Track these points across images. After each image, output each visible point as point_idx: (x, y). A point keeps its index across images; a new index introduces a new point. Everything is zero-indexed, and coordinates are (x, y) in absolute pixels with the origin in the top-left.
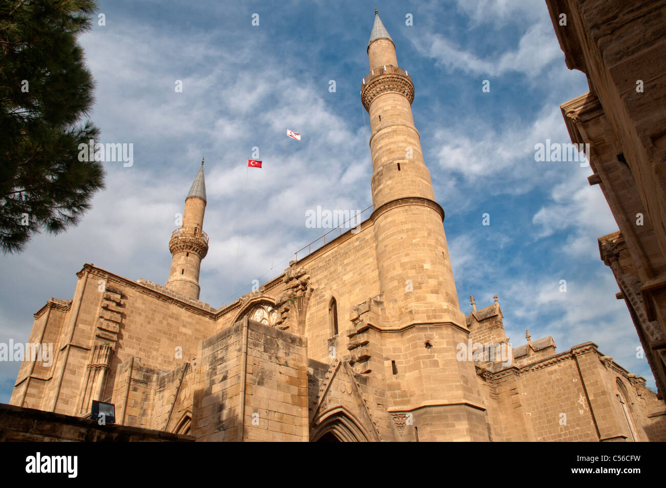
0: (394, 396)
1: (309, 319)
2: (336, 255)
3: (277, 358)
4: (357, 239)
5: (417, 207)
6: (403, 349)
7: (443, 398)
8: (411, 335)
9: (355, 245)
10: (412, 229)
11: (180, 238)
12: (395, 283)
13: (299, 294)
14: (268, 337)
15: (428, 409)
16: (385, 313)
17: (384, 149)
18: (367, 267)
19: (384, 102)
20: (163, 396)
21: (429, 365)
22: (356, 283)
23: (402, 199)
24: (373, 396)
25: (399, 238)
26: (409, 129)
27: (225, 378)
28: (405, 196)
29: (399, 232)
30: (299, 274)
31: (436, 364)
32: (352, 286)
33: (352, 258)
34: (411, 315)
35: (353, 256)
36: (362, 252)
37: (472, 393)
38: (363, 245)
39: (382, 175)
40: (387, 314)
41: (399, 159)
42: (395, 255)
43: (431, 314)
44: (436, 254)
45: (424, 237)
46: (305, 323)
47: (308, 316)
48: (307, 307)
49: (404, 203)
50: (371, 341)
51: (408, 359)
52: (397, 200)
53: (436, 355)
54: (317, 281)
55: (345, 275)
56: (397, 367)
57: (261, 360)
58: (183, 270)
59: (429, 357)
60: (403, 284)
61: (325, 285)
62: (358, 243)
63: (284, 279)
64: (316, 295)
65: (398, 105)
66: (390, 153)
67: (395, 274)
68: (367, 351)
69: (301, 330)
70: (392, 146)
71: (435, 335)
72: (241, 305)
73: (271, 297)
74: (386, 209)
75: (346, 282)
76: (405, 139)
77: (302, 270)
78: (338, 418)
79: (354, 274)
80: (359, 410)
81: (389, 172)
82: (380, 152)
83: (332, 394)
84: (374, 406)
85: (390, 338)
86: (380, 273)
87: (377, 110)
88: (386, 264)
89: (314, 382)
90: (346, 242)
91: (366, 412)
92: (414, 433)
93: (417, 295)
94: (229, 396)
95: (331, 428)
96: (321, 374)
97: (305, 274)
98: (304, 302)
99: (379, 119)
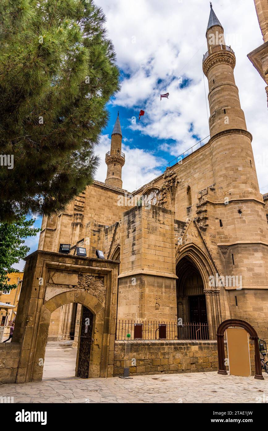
0: (221, 238)
3: (159, 220)
4: (201, 155)
5: (235, 135)
6: (226, 214)
8: (230, 206)
10: (232, 148)
11: (110, 156)
12: (222, 178)
13: (171, 185)
14: (154, 211)
15: (239, 245)
16: (216, 195)
17: (216, 101)
18: (207, 170)
19: (216, 71)
20: (107, 238)
21: (240, 222)
22: (201, 178)
23: (226, 131)
24: (209, 238)
25: (224, 153)
26: (232, 86)
27: (135, 230)
28: (228, 129)
29: (224, 150)
30: (171, 174)
31: (244, 222)
32: (199, 180)
33: (199, 165)
34: (231, 196)
35: (199, 164)
36: (204, 162)
38: (204, 158)
39: (215, 117)
40: (217, 195)
41: (225, 107)
42: (222, 163)
43: (242, 195)
44: (246, 161)
45: (239, 152)
46: (175, 199)
47: (176, 196)
48: (176, 191)
49: (228, 133)
50: (208, 210)
51: (229, 219)
52: (223, 132)
53: (244, 217)
54: (181, 178)
55: (195, 174)
56: (222, 223)
57: (151, 222)
58: (113, 173)
59: (241, 218)
60: (226, 179)
61: (185, 179)
62: (201, 157)
63: (164, 177)
64: (180, 185)
65: (225, 71)
66: (220, 103)
67: (222, 174)
68: (206, 214)
69: (173, 204)
70: (221, 99)
71: (244, 206)
72: (143, 190)
73: (158, 186)
74: (217, 137)
75: (196, 178)
76: (229, 93)
77: (173, 172)
78: (190, 248)
79: (199, 173)
80: (201, 244)
81: (219, 115)
82: (214, 102)
83: (188, 237)
84: (209, 242)
85: (219, 208)
86: (213, 173)
87: (212, 77)
88: (217, 168)
89: (178, 231)
90: (196, 156)
91: (206, 246)
92: (232, 257)
93: (234, 185)
94: (137, 239)
95: (187, 253)
96: (182, 227)
97: (174, 174)
98: (174, 189)
99: (213, 82)
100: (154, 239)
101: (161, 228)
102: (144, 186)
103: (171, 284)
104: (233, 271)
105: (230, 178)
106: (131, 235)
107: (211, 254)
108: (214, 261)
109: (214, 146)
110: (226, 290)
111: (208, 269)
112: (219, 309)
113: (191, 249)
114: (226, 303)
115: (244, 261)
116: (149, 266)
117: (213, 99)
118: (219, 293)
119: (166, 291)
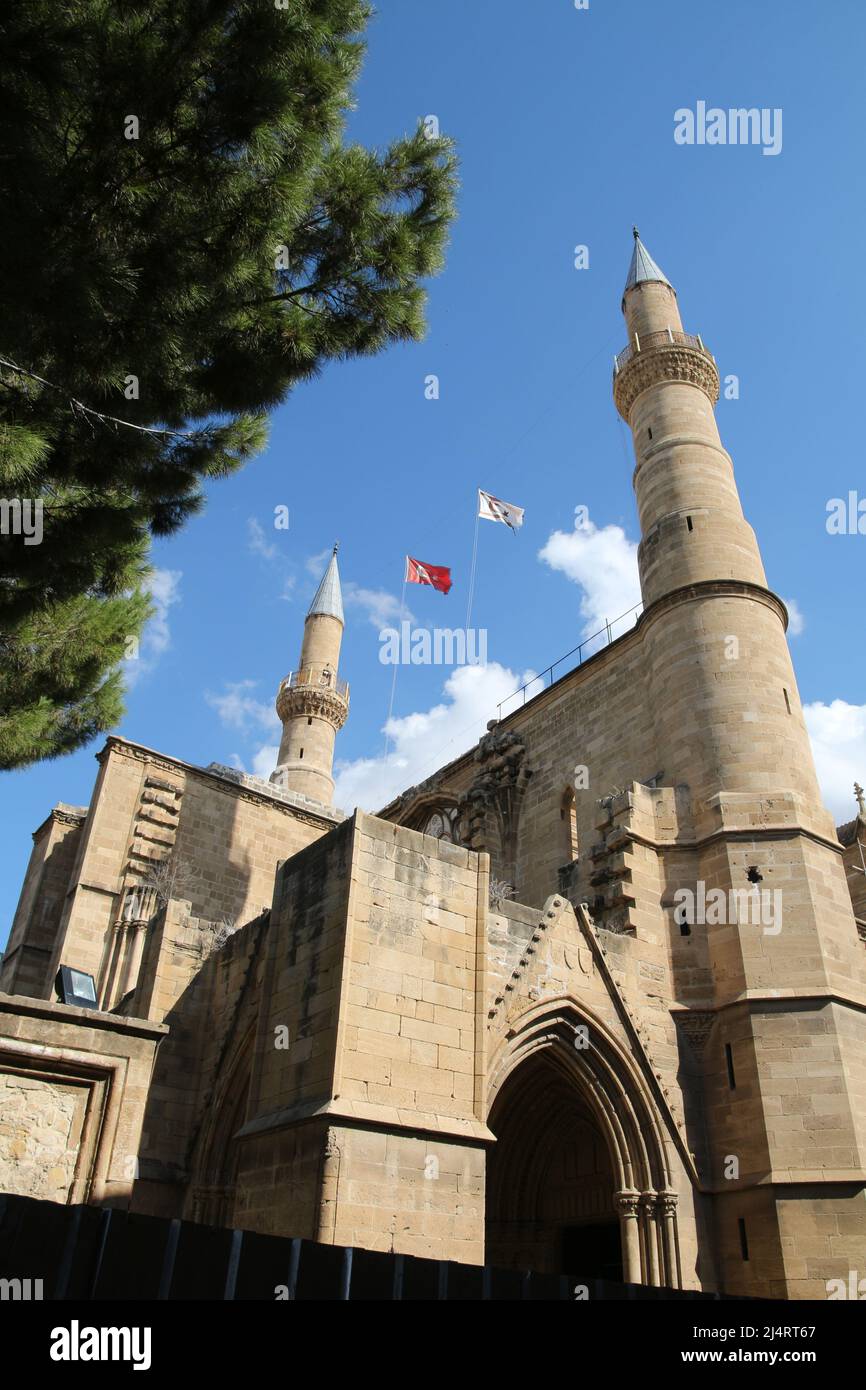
0: (683, 981)
1: (523, 830)
2: (573, 705)
3: (422, 892)
4: (612, 671)
5: (727, 600)
7: (782, 986)
8: (717, 857)
9: (608, 684)
10: (718, 642)
11: (295, 691)
12: (686, 752)
13: (503, 782)
16: (665, 813)
17: (659, 492)
18: (632, 723)
19: (657, 402)
22: (613, 755)
23: (696, 584)
24: (638, 978)
25: (692, 662)
26: (709, 449)
28: (705, 579)
29: (693, 650)
30: (505, 745)
32: (603, 762)
33: (604, 707)
34: (719, 817)
35: (605, 705)
36: (622, 696)
37: (849, 976)
38: (623, 681)
39: (656, 541)
40: (670, 813)
41: (690, 510)
42: (685, 696)
43: (759, 812)
44: (769, 691)
45: (744, 657)
46: (516, 839)
47: (522, 825)
48: (520, 807)
49: (703, 593)
50: (637, 869)
52: (686, 588)
54: (539, 757)
55: (589, 741)
57: (388, 895)
58: (302, 751)
60: (702, 753)
61: (554, 762)
62: (613, 678)
63: (476, 756)
64: (537, 785)
65: (684, 405)
66: (672, 498)
67: (686, 734)
68: (626, 887)
69: (509, 854)
70: (676, 485)
71: (767, 855)
72: (400, 809)
73: (453, 791)
74: (666, 606)
75: (592, 756)
76: (701, 470)
77: (510, 737)
78: (561, 1020)
79: (607, 738)
80: (605, 1005)
81: (670, 535)
82: (653, 497)
83: (549, 970)
84: (638, 997)
85: (676, 862)
86: (656, 734)
87: (644, 419)
88: (667, 715)
89: (510, 947)
90: (592, 678)
91: (622, 1011)
92: (725, 1055)
94: (322, 968)
95: (547, 1041)
96: (526, 930)
97: (516, 743)
98: (514, 798)
99: (648, 434)
100: (397, 969)
101: (431, 923)
103: (462, 1167)
104: (730, 1113)
106: (303, 953)
107: (642, 1044)
108: (656, 1071)
109: (658, 638)
110: (704, 1194)
113: (562, 1024)
115: (772, 1072)
116: (366, 1082)
117: (651, 486)
118: (674, 1205)
119: (435, 1194)
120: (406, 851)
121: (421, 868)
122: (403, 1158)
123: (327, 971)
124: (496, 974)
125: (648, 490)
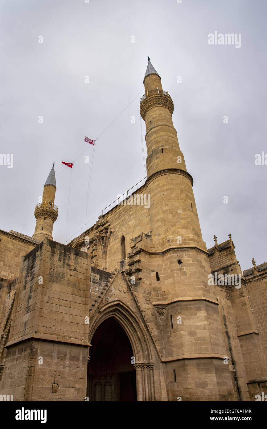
0: (157, 295)
1: (109, 250)
2: (125, 210)
3: (68, 265)
5: (174, 175)
6: (163, 265)
7: (189, 296)
8: (169, 256)
10: (170, 189)
12: (159, 223)
13: (103, 235)
15: (179, 303)
16: (152, 242)
17: (153, 141)
18: (143, 215)
19: (153, 112)
21: (180, 274)
22: (137, 226)
23: (164, 170)
24: (142, 295)
25: (162, 195)
26: (169, 127)
27: (33, 278)
28: (166, 168)
29: (162, 191)
30: (103, 223)
31: (185, 274)
32: (134, 228)
33: (134, 210)
34: (169, 243)
35: (135, 209)
37: (210, 293)
39: (152, 157)
40: (154, 243)
41: (163, 146)
42: (159, 206)
43: (182, 242)
44: (186, 204)
45: (178, 193)
46: (107, 253)
47: (109, 248)
48: (108, 243)
49: (166, 173)
50: (142, 260)
51: (167, 271)
52: (160, 171)
53: (185, 268)
54: (114, 227)
55: (130, 221)
56: (159, 276)
57: (56, 266)
59: (181, 269)
60: (164, 224)
61: (119, 228)
63: (95, 227)
64: (114, 235)
65: (162, 113)
66: (157, 143)
67: (160, 218)
68: (139, 265)
69: (104, 258)
70: (159, 139)
71: (184, 255)
74: (154, 177)
75: (131, 226)
76: (167, 134)
77: (106, 221)
78: (117, 307)
79: (135, 220)
80: (131, 303)
81: (156, 154)
82: (151, 143)
83: (113, 292)
84: (142, 301)
85: (155, 258)
86: (150, 218)
87: (149, 118)
88: (154, 212)
89: (100, 284)
91: (137, 304)
92: (170, 319)
93: (173, 230)
95: (112, 314)
96: (105, 279)
97: (107, 223)
98: (106, 240)
99: (150, 123)
100: (58, 290)
101: (71, 275)
102: (73, 240)
103: (80, 355)
104: (171, 337)
105: (169, 222)
106: (28, 286)
107: (143, 315)
108: (148, 324)
109: (151, 188)
110: (163, 362)
111: (140, 336)
112: (152, 389)
113: (117, 309)
114: (162, 379)
115: (185, 323)
116: (47, 327)
117: (150, 140)
118: (153, 366)
119: (70, 364)
120: (63, 252)
121: (68, 257)
122: (59, 352)
123: (35, 291)
124: (95, 293)
125: (150, 141)
